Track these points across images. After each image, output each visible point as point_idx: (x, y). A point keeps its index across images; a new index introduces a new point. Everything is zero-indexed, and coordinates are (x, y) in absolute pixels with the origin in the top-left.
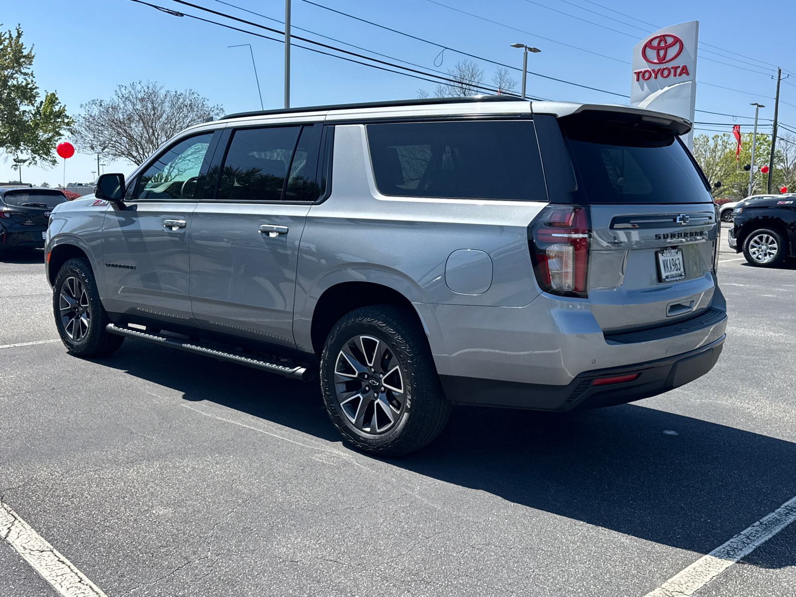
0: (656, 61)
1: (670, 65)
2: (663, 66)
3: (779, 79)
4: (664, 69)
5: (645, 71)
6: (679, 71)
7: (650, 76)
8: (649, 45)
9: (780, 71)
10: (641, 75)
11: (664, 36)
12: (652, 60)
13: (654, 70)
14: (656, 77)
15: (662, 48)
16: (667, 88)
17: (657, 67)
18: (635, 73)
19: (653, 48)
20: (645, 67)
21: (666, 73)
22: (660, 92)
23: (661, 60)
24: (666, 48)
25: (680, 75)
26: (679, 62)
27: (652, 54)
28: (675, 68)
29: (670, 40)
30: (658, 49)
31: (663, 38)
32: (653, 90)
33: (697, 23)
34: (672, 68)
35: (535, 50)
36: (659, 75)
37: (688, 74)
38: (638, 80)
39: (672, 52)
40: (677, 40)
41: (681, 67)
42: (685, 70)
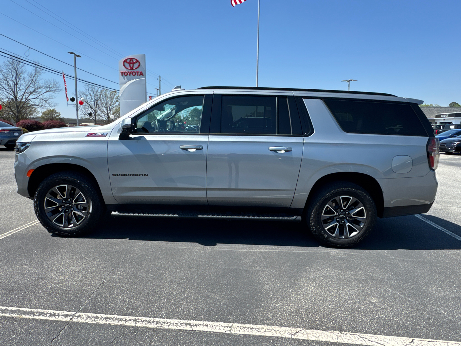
0: (129, 68)
1: (135, 71)
2: (133, 71)
3: (160, 80)
4: (133, 72)
5: (125, 72)
6: (139, 74)
7: (127, 74)
8: (125, 61)
9: (160, 77)
10: (123, 73)
11: (132, 58)
12: (127, 67)
13: (128, 72)
14: (130, 75)
15: (132, 63)
16: (135, 80)
17: (130, 71)
18: (121, 72)
19: (127, 63)
20: (125, 70)
21: (134, 74)
22: (132, 81)
23: (132, 68)
24: (133, 63)
25: (140, 75)
26: (139, 70)
27: (127, 65)
28: (138, 72)
29: (135, 61)
30: (130, 63)
31: (131, 59)
32: (129, 80)
33: (145, 55)
34: (137, 72)
35: (79, 56)
36: (131, 74)
37: (143, 75)
38: (122, 75)
39: (136, 65)
40: (137, 61)
41: (140, 72)
42: (141, 74)
